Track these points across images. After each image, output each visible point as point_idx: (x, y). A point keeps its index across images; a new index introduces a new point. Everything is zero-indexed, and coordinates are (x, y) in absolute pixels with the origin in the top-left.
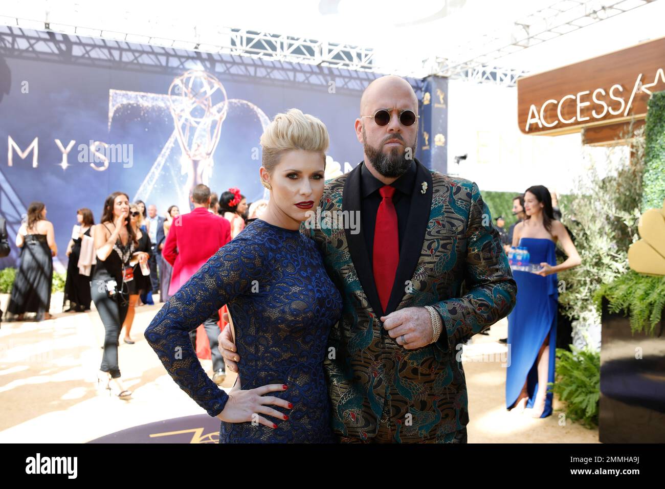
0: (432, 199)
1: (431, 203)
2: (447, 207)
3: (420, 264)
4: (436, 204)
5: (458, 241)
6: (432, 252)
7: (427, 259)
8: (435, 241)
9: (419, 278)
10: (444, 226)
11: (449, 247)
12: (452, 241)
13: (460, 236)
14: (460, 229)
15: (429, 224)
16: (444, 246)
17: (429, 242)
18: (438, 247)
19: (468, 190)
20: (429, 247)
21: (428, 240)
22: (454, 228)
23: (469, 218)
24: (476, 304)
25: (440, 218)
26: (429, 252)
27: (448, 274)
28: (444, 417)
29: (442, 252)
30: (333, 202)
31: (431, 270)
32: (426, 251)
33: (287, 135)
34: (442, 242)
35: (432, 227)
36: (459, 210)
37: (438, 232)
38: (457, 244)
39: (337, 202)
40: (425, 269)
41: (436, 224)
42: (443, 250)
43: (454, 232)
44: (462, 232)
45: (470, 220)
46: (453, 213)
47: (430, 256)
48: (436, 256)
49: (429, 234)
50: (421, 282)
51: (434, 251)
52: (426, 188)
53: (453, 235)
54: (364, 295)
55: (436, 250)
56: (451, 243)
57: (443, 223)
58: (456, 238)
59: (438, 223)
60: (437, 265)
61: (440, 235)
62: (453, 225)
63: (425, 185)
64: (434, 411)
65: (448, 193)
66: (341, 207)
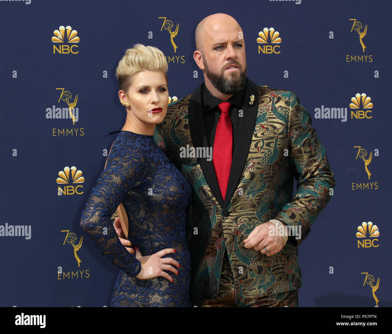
0: (258, 108)
1: (257, 112)
2: (270, 114)
3: (249, 160)
4: (261, 112)
5: (279, 140)
6: (258, 150)
7: (254, 155)
8: (261, 141)
9: (249, 170)
10: (267, 129)
11: (272, 145)
12: (274, 140)
13: (281, 136)
14: (280, 131)
15: (256, 128)
16: (268, 145)
17: (256, 142)
18: (263, 146)
19: (287, 99)
20: (256, 146)
21: (254, 141)
22: (276, 131)
23: (288, 122)
24: (306, 202)
25: (265, 123)
26: (256, 150)
27: (273, 166)
28: (278, 279)
29: (266, 149)
30: (181, 118)
31: (259, 163)
32: (254, 149)
33: (135, 62)
34: (266, 142)
35: (258, 131)
36: (280, 116)
37: (263, 134)
38: (278, 143)
39: (184, 118)
40: (254, 163)
41: (261, 128)
42: (267, 148)
43: (275, 133)
44: (282, 133)
45: (289, 123)
46: (274, 118)
47: (257, 152)
48: (262, 153)
49: (256, 136)
50: (251, 173)
51: (260, 149)
52: (253, 100)
53: (275, 136)
54: (209, 189)
55: (261, 148)
56: (274, 142)
57: (267, 126)
58: (277, 137)
59: (263, 127)
60: (263, 159)
61: (264, 136)
62: (275, 128)
63: (253, 98)
64: (269, 274)
65: (271, 103)
66: (187, 121)
